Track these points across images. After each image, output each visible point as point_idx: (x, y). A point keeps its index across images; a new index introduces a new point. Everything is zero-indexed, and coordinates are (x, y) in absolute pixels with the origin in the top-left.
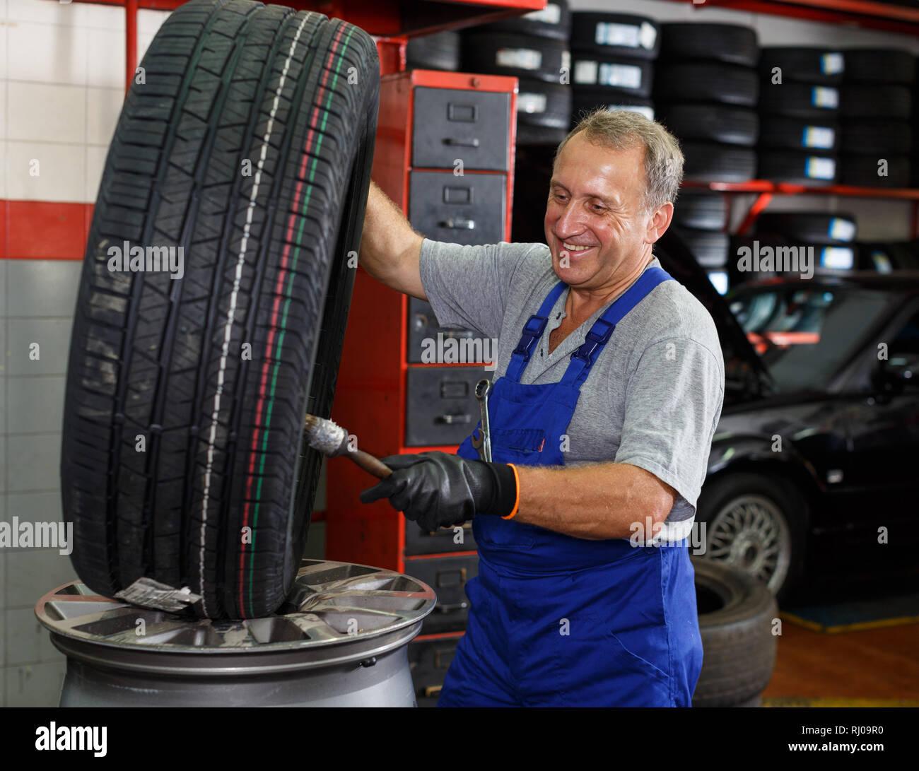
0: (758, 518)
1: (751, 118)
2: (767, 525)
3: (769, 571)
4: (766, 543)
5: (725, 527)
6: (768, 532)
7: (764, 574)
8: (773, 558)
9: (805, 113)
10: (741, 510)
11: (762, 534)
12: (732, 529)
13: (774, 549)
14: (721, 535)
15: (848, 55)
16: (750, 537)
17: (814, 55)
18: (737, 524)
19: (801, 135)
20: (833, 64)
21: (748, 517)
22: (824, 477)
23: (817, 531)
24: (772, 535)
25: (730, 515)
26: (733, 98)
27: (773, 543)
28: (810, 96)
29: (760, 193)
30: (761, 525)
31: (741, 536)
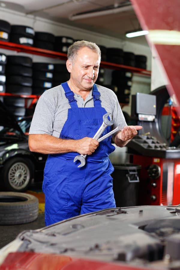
0: (22, 168)
1: (31, 80)
2: (24, 169)
3: (25, 180)
4: (24, 173)
5: (14, 169)
6: (24, 171)
7: (23, 181)
8: (25, 177)
9: (44, 79)
10: (18, 166)
11: (23, 171)
12: (15, 170)
13: (26, 175)
14: (12, 171)
15: (55, 65)
16: (20, 172)
17: (46, 65)
18: (16, 169)
19: (43, 84)
20: (51, 67)
21: (19, 167)
22: (38, 158)
23: (36, 171)
24: (25, 172)
25: (15, 167)
26: (26, 74)
27: (25, 174)
28: (45, 75)
29: (33, 98)
30: (22, 169)
31: (18, 172)
